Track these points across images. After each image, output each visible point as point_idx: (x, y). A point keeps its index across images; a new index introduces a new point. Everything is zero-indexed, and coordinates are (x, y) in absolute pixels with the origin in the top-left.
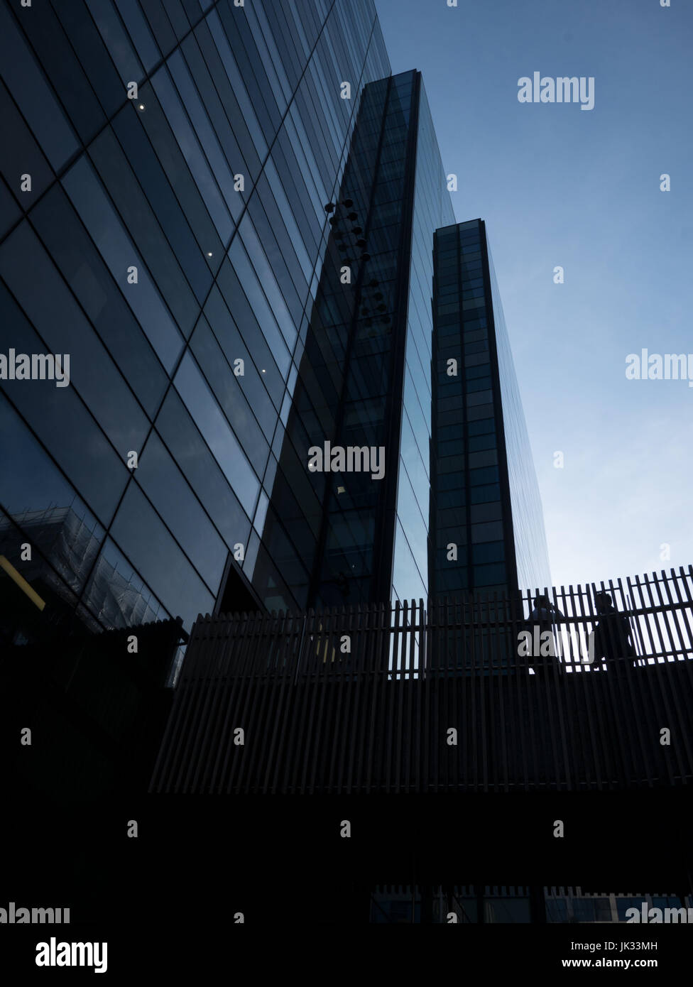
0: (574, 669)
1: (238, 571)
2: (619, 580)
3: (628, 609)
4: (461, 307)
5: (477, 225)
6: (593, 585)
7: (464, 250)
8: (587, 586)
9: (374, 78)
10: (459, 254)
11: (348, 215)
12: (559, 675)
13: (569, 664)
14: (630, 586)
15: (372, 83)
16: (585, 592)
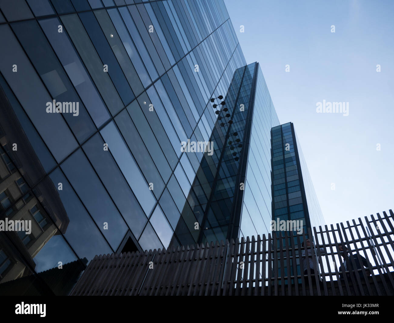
0: (331, 278)
1: (135, 242)
2: (360, 219)
3: (368, 236)
4: (284, 157)
5: (290, 124)
6: (342, 224)
7: (284, 135)
8: (338, 225)
9: (239, 67)
10: (282, 137)
11: (221, 103)
12: (320, 282)
13: (327, 275)
14: (368, 223)
15: (238, 69)
16: (337, 229)
